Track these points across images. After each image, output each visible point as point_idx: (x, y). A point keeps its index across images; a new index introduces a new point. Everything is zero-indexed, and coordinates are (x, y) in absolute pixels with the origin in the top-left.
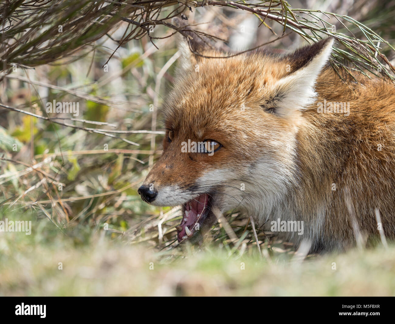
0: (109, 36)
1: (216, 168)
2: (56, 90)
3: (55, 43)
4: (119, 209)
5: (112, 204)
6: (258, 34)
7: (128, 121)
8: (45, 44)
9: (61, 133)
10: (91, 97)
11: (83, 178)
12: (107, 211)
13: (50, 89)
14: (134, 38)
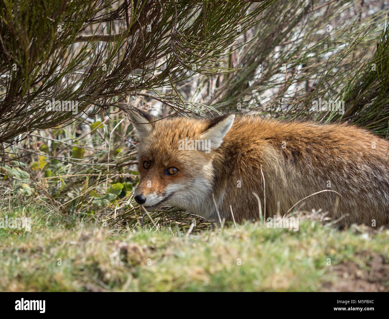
0: (84, 112)
1: (175, 183)
2: (56, 141)
3: (55, 117)
4: (90, 204)
5: (86, 202)
6: (163, 110)
7: (95, 158)
8: (50, 118)
9: (59, 165)
10: (75, 145)
11: (71, 188)
12: (84, 205)
13: (53, 141)
14: (98, 113)
